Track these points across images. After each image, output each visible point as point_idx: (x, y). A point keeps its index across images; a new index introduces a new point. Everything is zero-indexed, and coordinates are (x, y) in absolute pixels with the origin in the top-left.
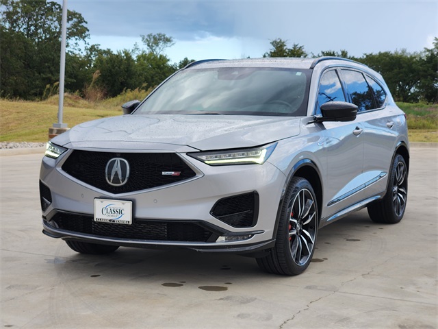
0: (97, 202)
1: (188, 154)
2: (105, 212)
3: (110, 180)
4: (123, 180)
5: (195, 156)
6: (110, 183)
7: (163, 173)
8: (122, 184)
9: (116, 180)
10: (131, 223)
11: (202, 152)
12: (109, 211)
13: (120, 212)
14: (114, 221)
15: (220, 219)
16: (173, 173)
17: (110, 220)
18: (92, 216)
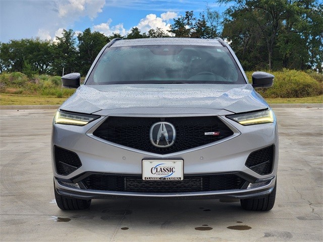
0: (146, 162)
1: (226, 116)
2: (154, 171)
4: (170, 142)
5: (232, 118)
6: (157, 145)
7: (206, 134)
8: (169, 145)
10: (182, 179)
11: (236, 114)
12: (159, 170)
13: (171, 170)
14: (165, 179)
15: (252, 169)
16: (214, 133)
17: (160, 178)
18: (140, 176)
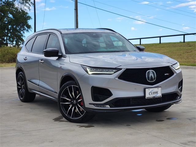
0: (147, 90)
1: (172, 66)
2: (150, 94)
3: (149, 80)
6: (149, 81)
7: (165, 74)
8: (154, 81)
9: (152, 79)
10: (161, 96)
12: (152, 93)
13: (157, 93)
14: (155, 97)
16: (168, 74)
17: (153, 97)
18: (145, 97)
